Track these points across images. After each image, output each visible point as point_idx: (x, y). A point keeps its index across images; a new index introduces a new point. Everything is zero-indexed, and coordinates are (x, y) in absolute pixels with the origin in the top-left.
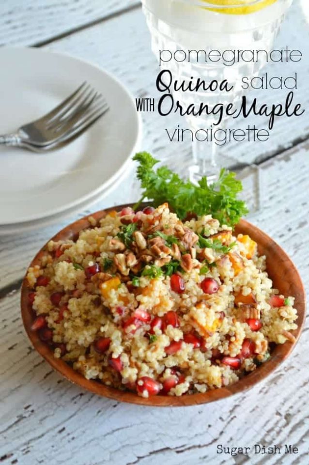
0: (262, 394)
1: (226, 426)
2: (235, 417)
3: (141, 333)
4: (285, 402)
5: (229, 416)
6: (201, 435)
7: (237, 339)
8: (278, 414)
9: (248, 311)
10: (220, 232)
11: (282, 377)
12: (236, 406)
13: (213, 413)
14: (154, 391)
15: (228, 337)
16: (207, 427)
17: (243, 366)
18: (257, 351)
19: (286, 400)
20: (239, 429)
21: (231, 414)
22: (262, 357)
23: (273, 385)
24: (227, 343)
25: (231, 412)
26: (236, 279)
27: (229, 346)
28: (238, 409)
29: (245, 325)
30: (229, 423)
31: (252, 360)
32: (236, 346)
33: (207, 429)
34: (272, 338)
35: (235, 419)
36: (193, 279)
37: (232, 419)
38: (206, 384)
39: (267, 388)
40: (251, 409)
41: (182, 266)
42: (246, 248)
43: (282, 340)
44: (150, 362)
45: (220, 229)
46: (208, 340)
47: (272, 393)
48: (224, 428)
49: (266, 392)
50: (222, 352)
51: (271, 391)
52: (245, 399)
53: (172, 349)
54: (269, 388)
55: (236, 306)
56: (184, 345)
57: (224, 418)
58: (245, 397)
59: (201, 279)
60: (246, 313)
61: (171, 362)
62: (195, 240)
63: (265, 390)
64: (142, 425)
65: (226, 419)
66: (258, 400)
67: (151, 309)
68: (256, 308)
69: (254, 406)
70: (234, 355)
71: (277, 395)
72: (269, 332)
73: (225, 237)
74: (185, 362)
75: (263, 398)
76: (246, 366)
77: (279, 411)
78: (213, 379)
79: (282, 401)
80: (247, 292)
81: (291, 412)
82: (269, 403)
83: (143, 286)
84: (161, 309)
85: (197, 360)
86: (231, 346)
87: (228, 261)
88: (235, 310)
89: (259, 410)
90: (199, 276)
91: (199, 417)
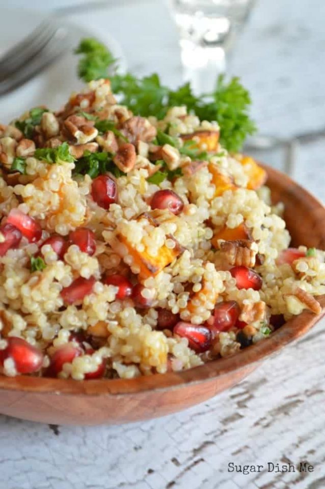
0: (259, 427)
1: (182, 474)
2: (202, 460)
3: (19, 259)
4: (300, 442)
5: (191, 459)
6: (131, 484)
7: (206, 288)
8: (285, 459)
9: (233, 251)
10: (197, 133)
11: (300, 405)
12: (207, 443)
13: (163, 450)
14: (29, 365)
15: (188, 286)
16: (146, 473)
17: (216, 347)
18: (244, 317)
19: (302, 440)
20: (205, 481)
21: (195, 456)
22: (254, 331)
23: (281, 415)
24: (185, 297)
25: (196, 451)
26: (218, 201)
27: (189, 301)
28: (210, 449)
29: (227, 275)
30: (189, 468)
31: (234, 336)
32: (203, 303)
33: (146, 476)
34: (277, 307)
35: (201, 463)
36: (134, 186)
37: (196, 463)
38: (138, 365)
39: (270, 418)
40: (235, 449)
41: (117, 161)
42: (245, 172)
43: (295, 307)
44: (30, 314)
45: (199, 129)
46: (147, 282)
47: (277, 426)
48: (178, 477)
49: (267, 426)
50: (175, 311)
51: (276, 424)
52: (225, 434)
53: (75, 293)
54: (274, 420)
55: (214, 248)
56: (99, 287)
57: (180, 460)
58: (226, 431)
59: (150, 190)
60: (229, 254)
61: (73, 319)
62: (148, 134)
63: (265, 422)
64: (23, 462)
65: (184, 463)
66: (250, 437)
67: (43, 216)
68: (248, 247)
69: (241, 445)
70: (198, 320)
71: (288, 430)
72: (273, 297)
73: (206, 141)
74: (100, 322)
75: (259, 434)
76: (221, 345)
77: (288, 457)
78: (150, 355)
79: (296, 441)
80: (235, 222)
81: (310, 459)
82: (270, 442)
83: (31, 172)
84: (61, 219)
85: (126, 322)
86: (193, 302)
87: (205, 170)
88: (211, 253)
89: (249, 451)
90: (146, 184)
91: (133, 455)
